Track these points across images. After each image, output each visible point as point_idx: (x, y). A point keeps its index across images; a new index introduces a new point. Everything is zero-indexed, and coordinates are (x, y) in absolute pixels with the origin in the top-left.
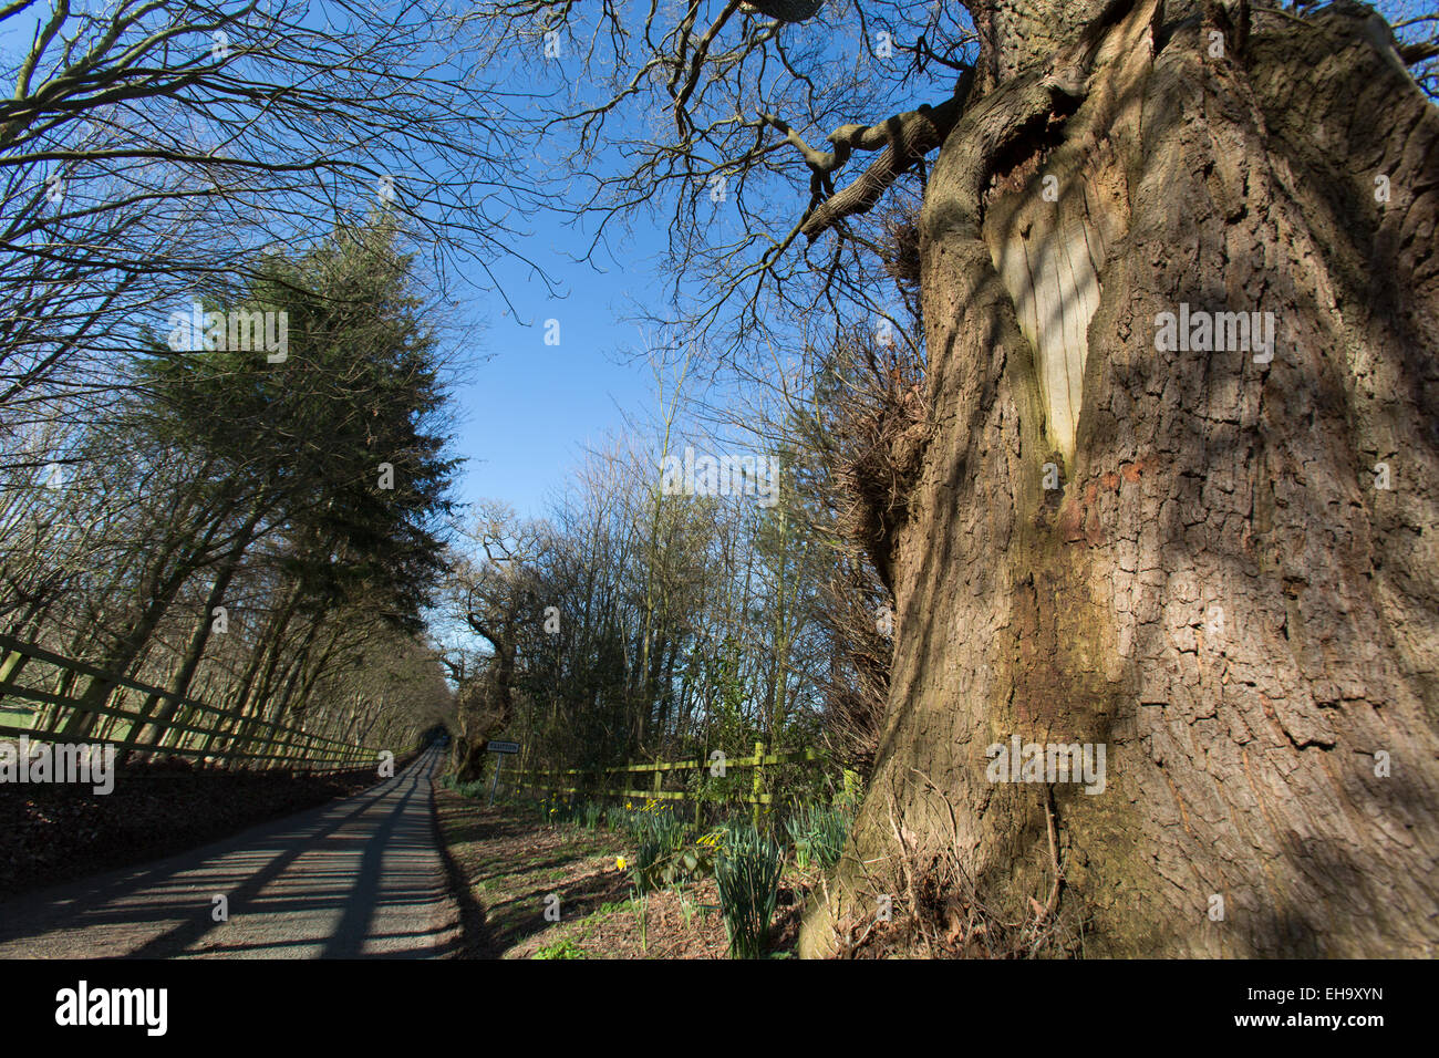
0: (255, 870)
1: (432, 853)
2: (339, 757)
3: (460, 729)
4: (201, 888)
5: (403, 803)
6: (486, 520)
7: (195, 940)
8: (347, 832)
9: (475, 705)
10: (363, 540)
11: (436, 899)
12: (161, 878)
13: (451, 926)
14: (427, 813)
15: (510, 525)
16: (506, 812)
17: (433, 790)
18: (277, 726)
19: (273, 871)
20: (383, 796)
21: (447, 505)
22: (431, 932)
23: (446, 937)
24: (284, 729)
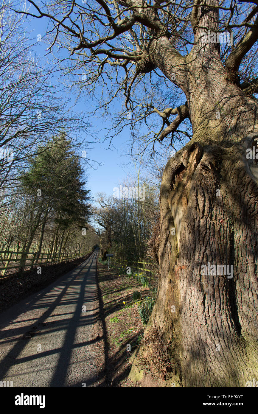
0: (60, 293)
1: (95, 285)
2: (75, 257)
3: (101, 247)
4: (50, 298)
5: (90, 268)
6: (99, 197)
7: (51, 313)
8: (77, 279)
9: (103, 242)
10: (70, 212)
11: (95, 300)
12: (43, 296)
13: (97, 309)
14: (95, 271)
15: (105, 197)
16: (112, 271)
17: (96, 263)
18: (60, 254)
19: (64, 293)
20: (85, 266)
21: (89, 198)
22: (94, 310)
23: (96, 311)
24: (62, 254)
